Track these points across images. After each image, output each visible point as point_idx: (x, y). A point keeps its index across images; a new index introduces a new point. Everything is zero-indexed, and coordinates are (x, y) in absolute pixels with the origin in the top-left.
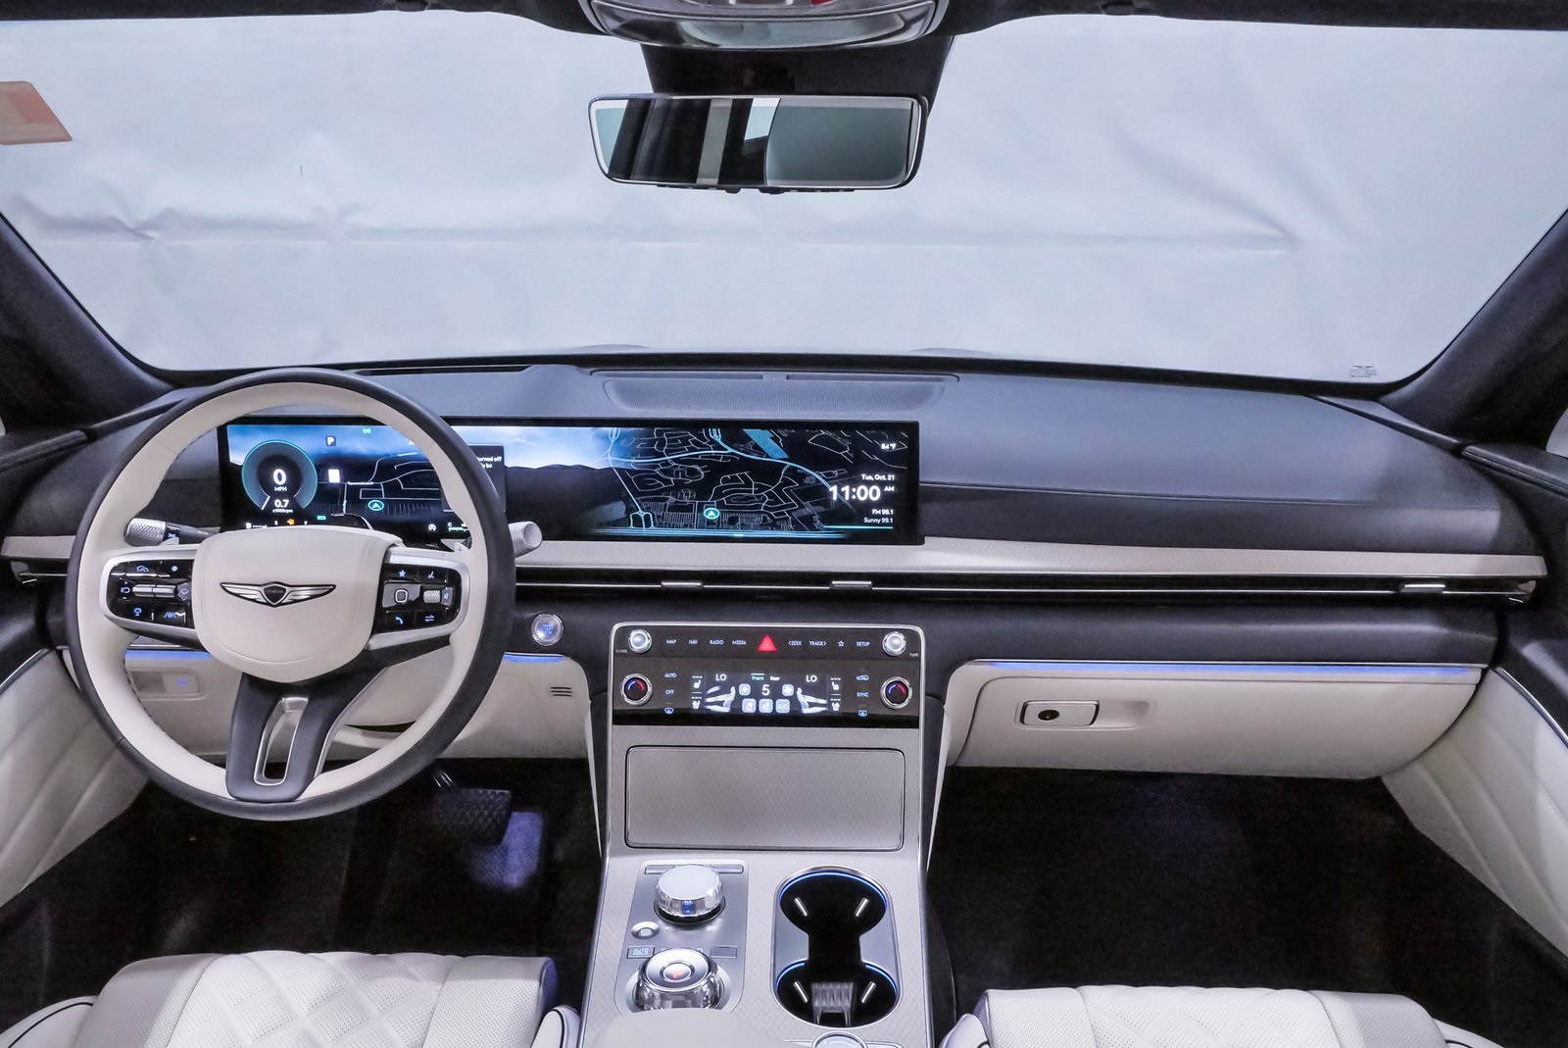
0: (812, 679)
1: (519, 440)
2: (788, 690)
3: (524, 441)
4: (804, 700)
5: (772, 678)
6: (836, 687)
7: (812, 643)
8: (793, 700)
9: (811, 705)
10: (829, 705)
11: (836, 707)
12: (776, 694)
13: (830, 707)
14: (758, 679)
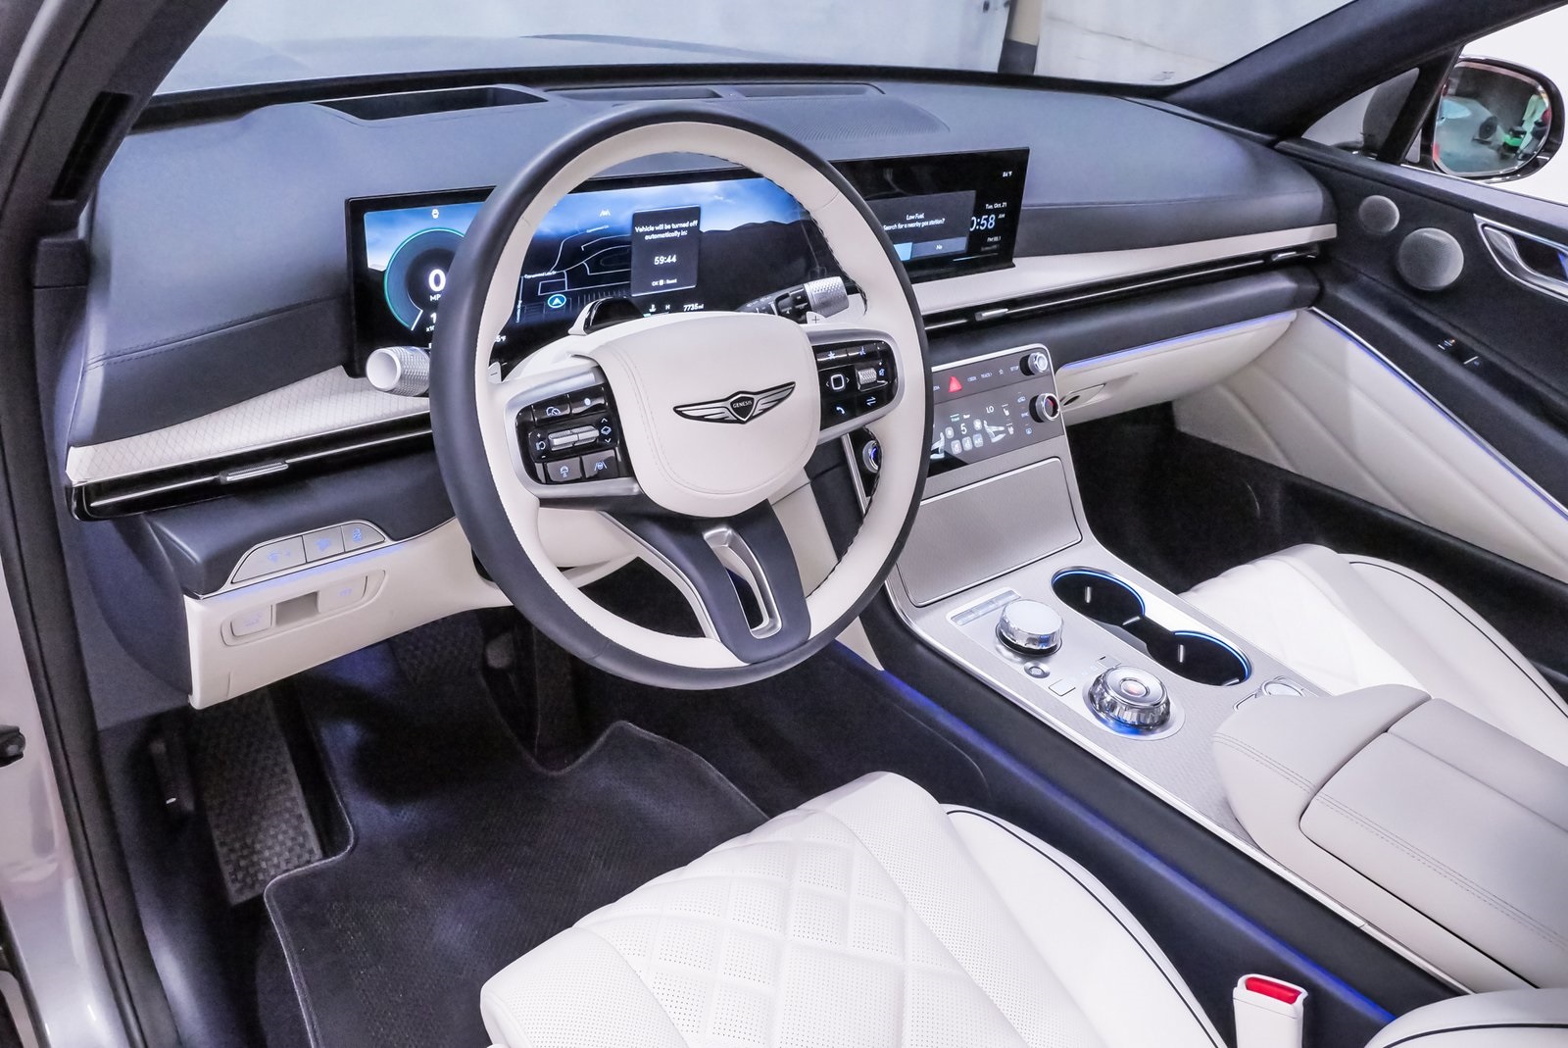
0: (990, 410)
1: (716, 197)
2: (978, 425)
3: (721, 198)
4: (991, 430)
5: (965, 417)
6: (1007, 413)
7: (983, 376)
8: (983, 432)
9: (997, 433)
10: (1006, 431)
11: (1011, 431)
12: (972, 432)
13: (1008, 433)
14: (956, 420)
